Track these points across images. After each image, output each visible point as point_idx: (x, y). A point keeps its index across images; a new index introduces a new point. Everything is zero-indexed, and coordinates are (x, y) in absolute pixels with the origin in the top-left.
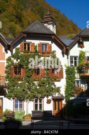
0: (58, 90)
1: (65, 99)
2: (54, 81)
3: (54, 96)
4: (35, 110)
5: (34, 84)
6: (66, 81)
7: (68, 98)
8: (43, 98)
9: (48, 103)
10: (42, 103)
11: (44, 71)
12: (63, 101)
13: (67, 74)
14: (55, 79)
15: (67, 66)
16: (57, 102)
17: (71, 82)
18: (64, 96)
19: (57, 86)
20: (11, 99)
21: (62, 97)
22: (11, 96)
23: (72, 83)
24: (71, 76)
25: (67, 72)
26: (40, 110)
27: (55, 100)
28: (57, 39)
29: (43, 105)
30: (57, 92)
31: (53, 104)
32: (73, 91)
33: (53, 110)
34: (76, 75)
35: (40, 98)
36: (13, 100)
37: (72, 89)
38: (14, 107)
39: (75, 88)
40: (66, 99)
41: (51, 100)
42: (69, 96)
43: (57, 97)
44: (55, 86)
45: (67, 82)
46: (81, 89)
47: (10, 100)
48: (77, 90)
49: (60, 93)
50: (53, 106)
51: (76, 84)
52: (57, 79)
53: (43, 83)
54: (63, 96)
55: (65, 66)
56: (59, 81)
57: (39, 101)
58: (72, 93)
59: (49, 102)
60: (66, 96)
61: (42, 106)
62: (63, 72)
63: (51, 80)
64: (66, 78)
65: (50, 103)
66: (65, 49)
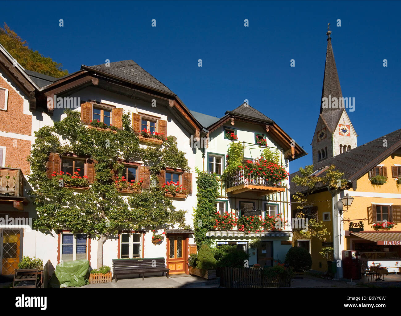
0: (180, 217)
1: (193, 236)
2: (170, 198)
3: (170, 228)
4: (122, 257)
5: (119, 201)
6: (197, 202)
7: (202, 233)
8: (144, 232)
9: (154, 243)
10: (141, 243)
11: (146, 176)
12: (190, 239)
13: (201, 187)
14: (174, 195)
15: (201, 170)
16: (176, 242)
17: (209, 202)
18: (193, 229)
19: (177, 210)
20: (53, 232)
21: (187, 232)
22: (50, 227)
23: (210, 204)
24: (208, 191)
25: (201, 182)
26: (134, 257)
27: (172, 236)
28: (180, 110)
29: (144, 246)
30: (176, 221)
31: (167, 245)
32: (212, 220)
33: (166, 258)
34: (219, 191)
35: (136, 232)
36: (56, 236)
37: (210, 215)
38: (59, 251)
39: (217, 215)
40: (196, 236)
41: (163, 238)
42: (205, 229)
43: (176, 230)
44: (172, 208)
45: (199, 202)
46: (228, 216)
47: (49, 235)
48: (221, 218)
49: (185, 222)
50: (167, 248)
51: (218, 208)
52: (179, 195)
53: (142, 200)
54: (190, 230)
55: (197, 171)
56: (183, 199)
57: (131, 238)
58: (212, 224)
59: (157, 240)
60: (197, 230)
61: (141, 248)
62: (191, 182)
63: (164, 195)
64: (198, 196)
65: (160, 242)
66: (199, 133)
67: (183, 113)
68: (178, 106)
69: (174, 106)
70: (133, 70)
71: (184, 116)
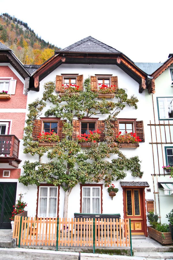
8: (101, 185)
16: (133, 196)
21: (142, 184)
28: (127, 64)
29: (101, 201)
43: (131, 183)
62: (142, 130)
66: (145, 81)
67: (130, 67)
68: (124, 62)
69: (121, 62)
70: (89, 44)
71: (130, 69)
